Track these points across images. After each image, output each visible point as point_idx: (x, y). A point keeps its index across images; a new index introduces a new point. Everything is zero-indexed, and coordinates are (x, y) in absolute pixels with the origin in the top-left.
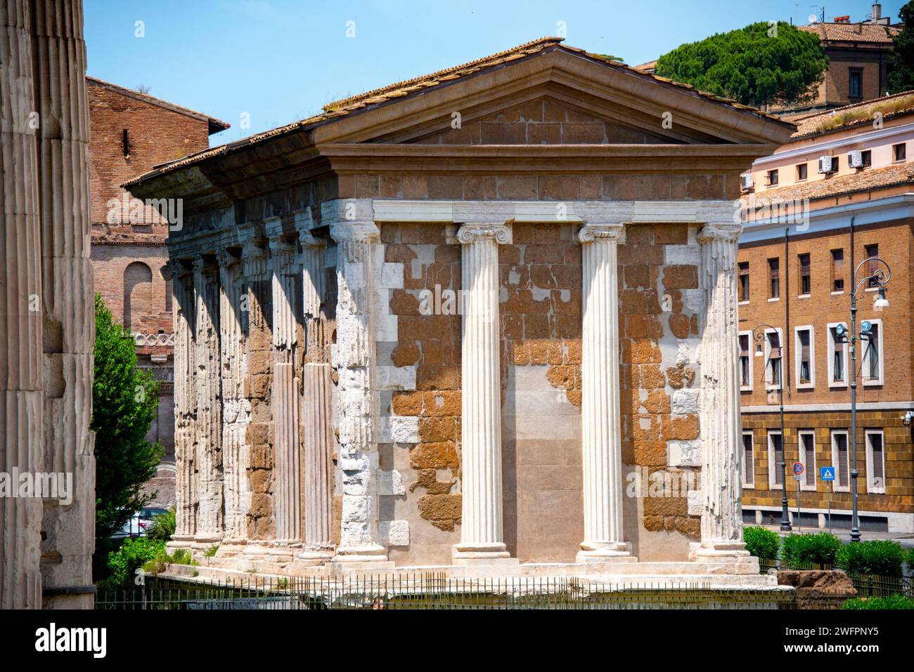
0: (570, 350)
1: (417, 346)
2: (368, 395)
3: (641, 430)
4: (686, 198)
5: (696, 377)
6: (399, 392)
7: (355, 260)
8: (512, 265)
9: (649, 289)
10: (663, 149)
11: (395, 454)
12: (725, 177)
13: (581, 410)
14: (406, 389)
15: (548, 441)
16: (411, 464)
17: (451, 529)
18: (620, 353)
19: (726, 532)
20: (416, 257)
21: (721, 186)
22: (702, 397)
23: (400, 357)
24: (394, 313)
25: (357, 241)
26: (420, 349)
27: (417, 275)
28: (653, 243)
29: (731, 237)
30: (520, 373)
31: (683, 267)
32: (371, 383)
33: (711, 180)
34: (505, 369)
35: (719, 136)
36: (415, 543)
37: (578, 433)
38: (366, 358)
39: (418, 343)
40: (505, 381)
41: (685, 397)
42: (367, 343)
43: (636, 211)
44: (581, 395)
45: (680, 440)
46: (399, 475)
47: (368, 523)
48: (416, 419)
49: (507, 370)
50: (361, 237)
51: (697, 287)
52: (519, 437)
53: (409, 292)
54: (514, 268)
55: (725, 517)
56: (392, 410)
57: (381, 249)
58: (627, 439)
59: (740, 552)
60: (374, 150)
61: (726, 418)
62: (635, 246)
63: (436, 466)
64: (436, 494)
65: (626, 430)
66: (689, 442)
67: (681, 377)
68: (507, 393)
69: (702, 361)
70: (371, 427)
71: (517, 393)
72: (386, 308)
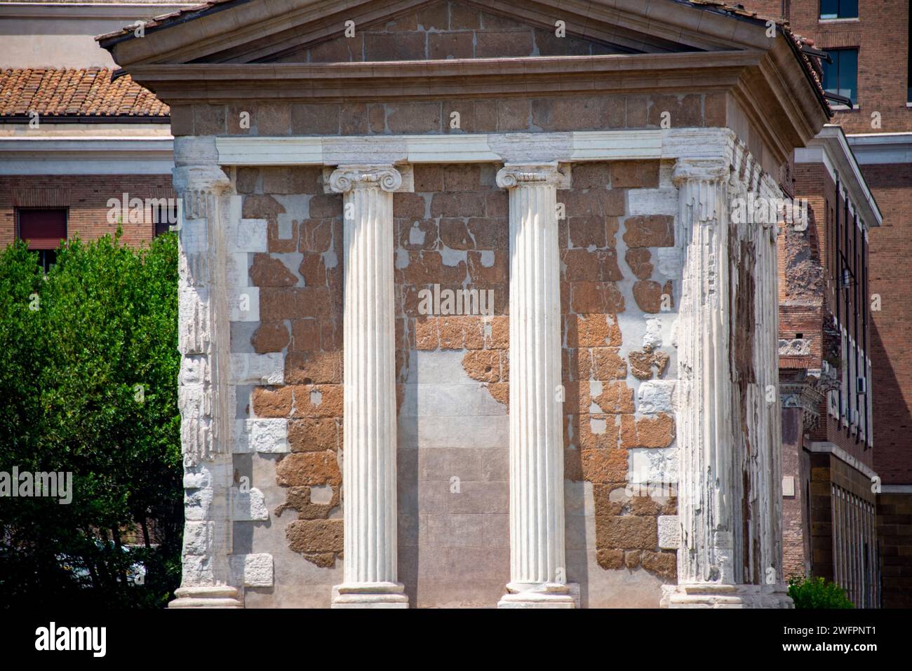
0: (494, 330)
1: (285, 328)
2: (210, 391)
3: (592, 435)
4: (649, 126)
5: (672, 364)
6: (263, 387)
7: (194, 216)
8: (414, 219)
9: (604, 248)
10: (599, 61)
11: (255, 467)
12: (704, 96)
13: (508, 409)
14: (270, 382)
15: (462, 449)
16: (278, 480)
17: (331, 565)
18: (563, 334)
19: (701, 571)
20: (283, 210)
21: (698, 109)
22: (678, 390)
23: (263, 341)
24: (255, 285)
25: (196, 192)
26: (290, 330)
27: (285, 234)
28: (609, 187)
29: (712, 177)
30: (425, 362)
31: (653, 218)
32: (214, 375)
33: (684, 101)
34: (404, 356)
35: (681, 41)
36: (282, 583)
37: (505, 439)
38: (207, 343)
39: (287, 323)
40: (404, 371)
41: (654, 391)
42: (208, 323)
43: (576, 145)
44: (508, 389)
45: (648, 447)
46: (261, 495)
47: (208, 556)
48: (284, 421)
49: (408, 357)
50: (200, 185)
51: (672, 245)
52: (422, 445)
53: (274, 256)
54: (417, 224)
55: (700, 551)
56: (252, 410)
57: (237, 201)
58: (572, 447)
59: (718, 597)
60: (204, 72)
61: (702, 418)
62: (585, 191)
63: (310, 482)
64: (310, 519)
65: (571, 435)
66: (661, 451)
67: (650, 365)
68: (407, 387)
69: (678, 343)
70: (213, 432)
71: (420, 387)
72: (244, 277)
